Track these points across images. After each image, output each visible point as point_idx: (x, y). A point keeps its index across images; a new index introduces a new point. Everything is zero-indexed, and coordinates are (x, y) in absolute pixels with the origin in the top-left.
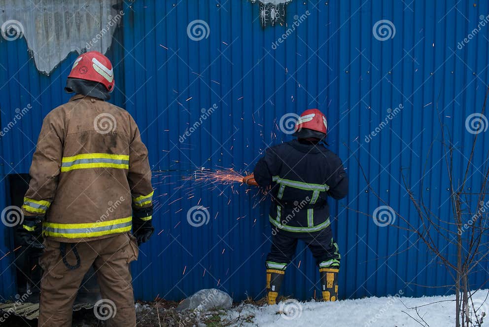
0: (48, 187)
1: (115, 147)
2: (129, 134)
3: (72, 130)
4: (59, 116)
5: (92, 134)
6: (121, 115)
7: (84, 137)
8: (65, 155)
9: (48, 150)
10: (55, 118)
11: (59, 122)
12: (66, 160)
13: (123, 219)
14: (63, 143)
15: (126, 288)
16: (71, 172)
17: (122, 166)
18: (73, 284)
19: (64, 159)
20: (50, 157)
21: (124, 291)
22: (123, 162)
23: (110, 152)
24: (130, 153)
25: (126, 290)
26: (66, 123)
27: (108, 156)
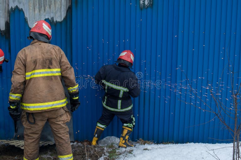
0: (19, 88)
1: (52, 65)
2: (58, 58)
3: (29, 60)
4: (22, 53)
5: (40, 60)
6: (54, 49)
7: (35, 62)
8: (27, 71)
9: (18, 70)
10: (20, 54)
11: (22, 56)
12: (27, 74)
13: (60, 101)
14: (25, 66)
15: (64, 134)
16: (31, 79)
17: (57, 74)
18: (37, 132)
19: (26, 73)
20: (19, 73)
21: (63, 136)
22: (57, 72)
23: (49, 68)
24: (61, 67)
25: (64, 135)
26: (26, 56)
27: (49, 70)
